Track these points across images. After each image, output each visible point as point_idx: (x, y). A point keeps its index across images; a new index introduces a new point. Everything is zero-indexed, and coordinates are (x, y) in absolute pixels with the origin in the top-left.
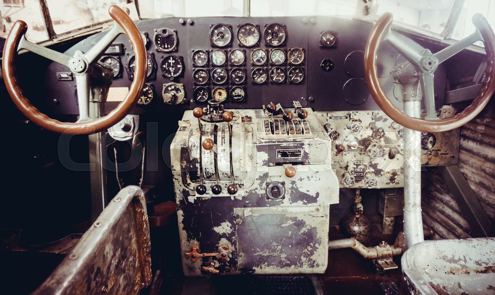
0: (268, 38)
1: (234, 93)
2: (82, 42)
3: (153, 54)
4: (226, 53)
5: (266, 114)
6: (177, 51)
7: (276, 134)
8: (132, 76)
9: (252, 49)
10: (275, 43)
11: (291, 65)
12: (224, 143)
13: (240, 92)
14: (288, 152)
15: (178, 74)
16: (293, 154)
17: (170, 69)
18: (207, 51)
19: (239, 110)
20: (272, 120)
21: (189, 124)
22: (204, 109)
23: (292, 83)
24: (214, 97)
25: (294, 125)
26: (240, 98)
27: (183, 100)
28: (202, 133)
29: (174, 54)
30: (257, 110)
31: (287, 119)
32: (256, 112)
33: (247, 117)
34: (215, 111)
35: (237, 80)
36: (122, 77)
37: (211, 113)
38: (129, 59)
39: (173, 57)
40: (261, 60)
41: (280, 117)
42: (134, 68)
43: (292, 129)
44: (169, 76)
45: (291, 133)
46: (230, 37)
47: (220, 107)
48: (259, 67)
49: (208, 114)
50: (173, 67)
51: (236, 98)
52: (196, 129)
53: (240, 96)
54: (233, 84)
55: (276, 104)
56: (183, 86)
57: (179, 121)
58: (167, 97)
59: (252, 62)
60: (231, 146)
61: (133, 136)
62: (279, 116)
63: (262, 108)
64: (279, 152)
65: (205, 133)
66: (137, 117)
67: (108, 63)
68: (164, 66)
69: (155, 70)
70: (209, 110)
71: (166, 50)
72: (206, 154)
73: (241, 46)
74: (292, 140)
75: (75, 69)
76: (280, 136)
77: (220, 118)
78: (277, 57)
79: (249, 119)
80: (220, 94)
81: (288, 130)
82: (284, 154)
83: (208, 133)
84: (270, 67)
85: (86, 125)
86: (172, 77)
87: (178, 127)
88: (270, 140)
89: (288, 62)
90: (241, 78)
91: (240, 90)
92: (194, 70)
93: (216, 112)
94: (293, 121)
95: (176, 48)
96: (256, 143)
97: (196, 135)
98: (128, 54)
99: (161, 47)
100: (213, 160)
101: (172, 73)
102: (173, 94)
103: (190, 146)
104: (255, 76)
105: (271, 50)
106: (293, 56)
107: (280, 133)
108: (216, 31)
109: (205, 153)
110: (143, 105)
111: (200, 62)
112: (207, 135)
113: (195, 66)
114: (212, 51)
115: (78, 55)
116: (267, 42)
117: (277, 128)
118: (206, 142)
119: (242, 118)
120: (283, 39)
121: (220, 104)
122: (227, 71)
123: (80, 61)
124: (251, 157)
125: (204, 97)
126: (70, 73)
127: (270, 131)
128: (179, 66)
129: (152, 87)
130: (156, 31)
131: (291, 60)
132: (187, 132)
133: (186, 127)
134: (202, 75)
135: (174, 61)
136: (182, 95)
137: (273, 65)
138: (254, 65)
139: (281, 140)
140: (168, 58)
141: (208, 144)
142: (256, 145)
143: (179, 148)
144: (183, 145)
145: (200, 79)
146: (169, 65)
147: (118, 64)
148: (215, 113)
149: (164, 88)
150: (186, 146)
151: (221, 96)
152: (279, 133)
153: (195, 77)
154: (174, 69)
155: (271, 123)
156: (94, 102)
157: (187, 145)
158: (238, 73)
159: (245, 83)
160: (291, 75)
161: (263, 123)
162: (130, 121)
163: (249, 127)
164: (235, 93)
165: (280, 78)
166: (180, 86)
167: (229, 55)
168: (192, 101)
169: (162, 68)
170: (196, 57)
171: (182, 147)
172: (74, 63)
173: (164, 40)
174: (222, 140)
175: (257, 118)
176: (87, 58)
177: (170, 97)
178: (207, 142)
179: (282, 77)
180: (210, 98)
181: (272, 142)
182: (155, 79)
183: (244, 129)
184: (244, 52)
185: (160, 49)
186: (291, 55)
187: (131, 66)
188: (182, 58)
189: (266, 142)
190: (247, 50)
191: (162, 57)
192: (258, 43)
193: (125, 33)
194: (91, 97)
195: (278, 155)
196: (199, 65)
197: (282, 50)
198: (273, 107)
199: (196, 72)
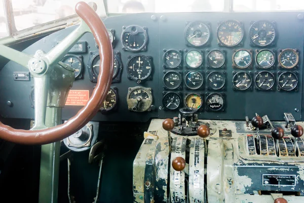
0: (255, 38)
1: (210, 101)
2: (44, 39)
3: (119, 54)
4: (203, 53)
5: (249, 128)
6: (146, 51)
7: (262, 154)
8: (94, 78)
9: (234, 50)
10: (263, 43)
11: (282, 68)
12: (198, 162)
13: (218, 99)
14: (278, 178)
15: (146, 77)
16: (284, 181)
17: (138, 71)
18: (180, 51)
19: (216, 122)
20: (257, 135)
21: (156, 137)
22: (175, 118)
23: (282, 90)
24: (187, 105)
25: (285, 144)
26: (218, 106)
27: (150, 107)
28: (172, 149)
29: (142, 54)
30: (239, 122)
31: (276, 137)
32: (237, 125)
33: (226, 130)
34: (187, 122)
35: (215, 85)
36: (83, 78)
37: (183, 124)
38: (92, 59)
39: (141, 57)
40: (245, 62)
41: (268, 132)
42: (97, 69)
43: (282, 149)
44: (136, 78)
45: (282, 154)
46: (209, 36)
47: (194, 117)
48: (242, 71)
49: (179, 125)
50: (140, 68)
51: (213, 107)
52: (165, 144)
53: (217, 104)
54: (210, 90)
55: (261, 115)
56: (152, 91)
57: (145, 132)
58: (132, 102)
59: (233, 65)
60: (205, 167)
61: (90, 146)
62: (265, 130)
63: (245, 120)
64: (266, 177)
65: (175, 149)
66: (96, 125)
67: (69, 63)
68: (131, 67)
69: (120, 72)
70: (180, 120)
71: (134, 49)
72: (176, 175)
73: (222, 46)
74: (283, 164)
75: (35, 70)
76: (267, 157)
77: (193, 130)
78: (265, 59)
79: (229, 133)
80: (194, 101)
81: (277, 150)
82: (273, 181)
83: (178, 148)
84: (256, 71)
85: (40, 133)
86: (139, 80)
87: (143, 139)
88: (255, 162)
89: (279, 65)
90: (219, 83)
91: (218, 97)
92: (165, 73)
93: (189, 123)
94: (285, 139)
95: (145, 47)
96: (237, 165)
97: (165, 151)
98: (92, 53)
99: (128, 45)
100: (184, 183)
101: (140, 76)
102: (139, 99)
103: (157, 163)
104: (237, 81)
105: (258, 51)
106: (285, 59)
107: (268, 153)
108: (192, 29)
109: (174, 174)
110: (104, 110)
111: (172, 63)
112: (177, 151)
113: (166, 68)
114: (187, 51)
115: (39, 54)
116: (253, 43)
117: (264, 146)
118: (176, 161)
119: (220, 131)
120: (272, 38)
121: (193, 114)
122: (204, 74)
123: (40, 61)
124: (230, 182)
125: (175, 104)
126: (28, 73)
127: (255, 150)
128: (147, 68)
129: (116, 91)
130: (124, 29)
131: (282, 62)
132: (154, 146)
133: (153, 140)
134: (174, 79)
135: (142, 62)
136: (150, 101)
137: (259, 68)
138: (236, 68)
139: (269, 163)
140: (136, 58)
141: (179, 164)
142: (236, 166)
143: (143, 165)
144: (148, 162)
145: (171, 83)
146: (136, 66)
147: (80, 64)
148: (187, 125)
149: (129, 92)
150: (151, 163)
151: (195, 103)
152: (266, 153)
153: (165, 81)
154: (141, 71)
155: (256, 139)
156: (51, 107)
157: (153, 163)
158: (216, 77)
159: (225, 89)
160: (282, 81)
161: (245, 139)
162: (88, 129)
163: (229, 144)
164: (212, 101)
165: (268, 85)
166: (147, 90)
167: (206, 56)
168: (160, 108)
169: (128, 69)
170: (168, 58)
171: (146, 165)
172: (33, 63)
173: (133, 38)
174: (195, 159)
175: (238, 132)
176: (48, 58)
177: (136, 103)
178: (179, 162)
179: (270, 83)
180: (182, 105)
181: (257, 164)
182: (119, 82)
183: (222, 146)
184: (225, 53)
185: (127, 48)
186: (282, 57)
187: (94, 67)
188: (151, 59)
189: (250, 164)
190: (229, 51)
191: (130, 57)
192: (242, 43)
193: (91, 32)
194: (48, 101)
195: (264, 181)
196: (171, 67)
197: (270, 51)
198: (259, 121)
199: (168, 75)
